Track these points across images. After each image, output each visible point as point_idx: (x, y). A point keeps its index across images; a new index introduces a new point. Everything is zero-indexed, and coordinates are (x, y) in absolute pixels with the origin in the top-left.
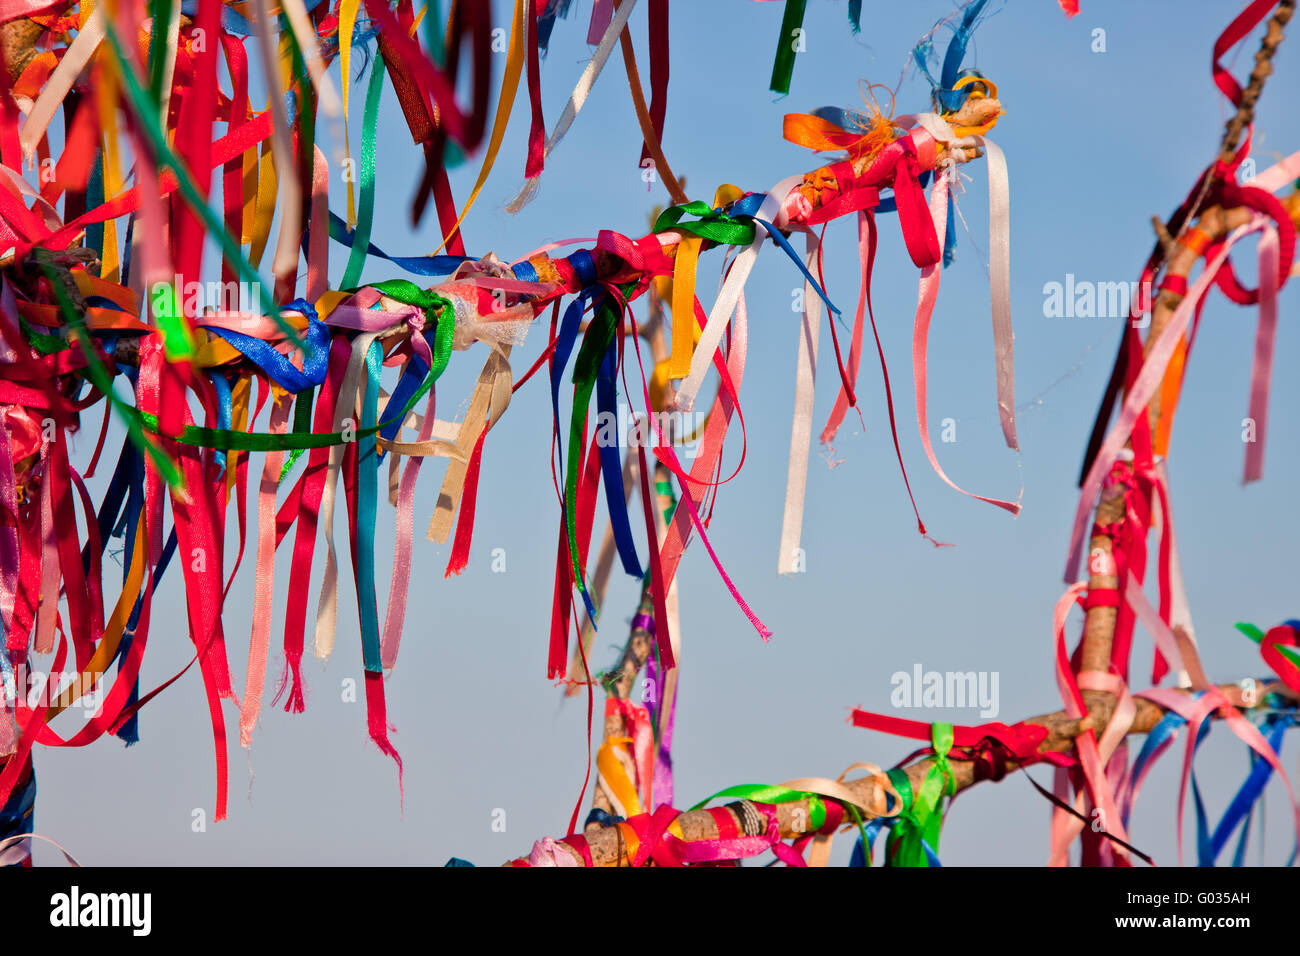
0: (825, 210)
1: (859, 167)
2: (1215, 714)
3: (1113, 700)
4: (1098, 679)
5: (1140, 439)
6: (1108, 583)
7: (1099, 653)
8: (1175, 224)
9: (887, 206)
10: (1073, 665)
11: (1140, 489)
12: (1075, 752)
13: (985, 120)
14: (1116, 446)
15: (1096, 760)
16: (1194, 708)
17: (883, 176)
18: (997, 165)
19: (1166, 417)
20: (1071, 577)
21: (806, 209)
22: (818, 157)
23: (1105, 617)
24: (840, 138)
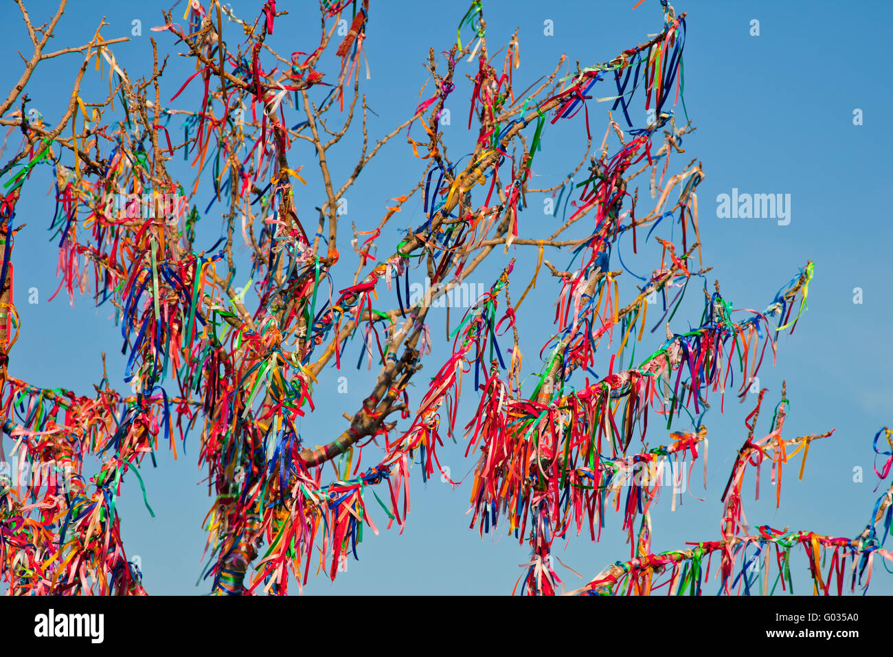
0: (678, 449)
1: (683, 442)
2: (750, 541)
3: (732, 538)
4: (729, 534)
5: (736, 490)
6: (731, 517)
7: (729, 530)
8: (742, 452)
9: (688, 448)
10: (725, 532)
11: (736, 500)
12: (725, 547)
13: (705, 434)
14: (731, 492)
15: (729, 548)
16: (747, 539)
17: (688, 443)
18: (706, 441)
19: (740, 486)
20: (724, 516)
21: (675, 449)
22: (676, 440)
23: (730, 523)
24: (680, 437)
